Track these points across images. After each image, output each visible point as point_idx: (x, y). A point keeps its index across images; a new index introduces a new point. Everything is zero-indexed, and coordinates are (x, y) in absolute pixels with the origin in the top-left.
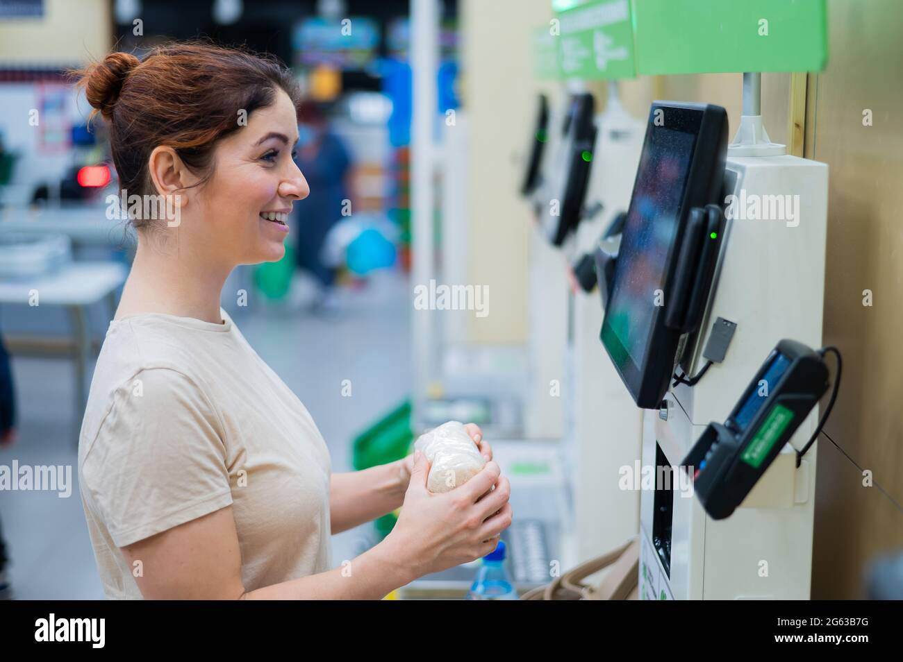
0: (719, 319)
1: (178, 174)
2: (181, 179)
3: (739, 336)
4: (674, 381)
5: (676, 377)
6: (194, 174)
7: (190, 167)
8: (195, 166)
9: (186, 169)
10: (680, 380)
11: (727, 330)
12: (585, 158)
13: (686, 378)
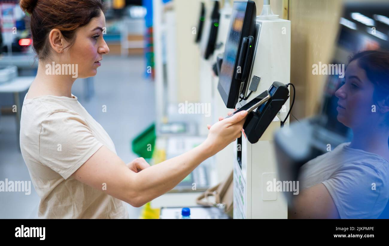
0: (254, 76)
1: (60, 40)
2: (61, 42)
3: (261, 82)
4: (239, 99)
5: (240, 97)
6: (67, 41)
7: (65, 37)
8: (68, 38)
9: (64, 39)
10: (242, 99)
11: (257, 80)
12: (216, 25)
13: (244, 98)
